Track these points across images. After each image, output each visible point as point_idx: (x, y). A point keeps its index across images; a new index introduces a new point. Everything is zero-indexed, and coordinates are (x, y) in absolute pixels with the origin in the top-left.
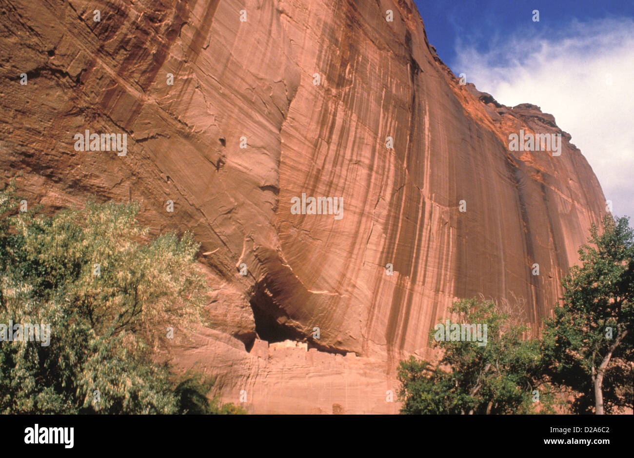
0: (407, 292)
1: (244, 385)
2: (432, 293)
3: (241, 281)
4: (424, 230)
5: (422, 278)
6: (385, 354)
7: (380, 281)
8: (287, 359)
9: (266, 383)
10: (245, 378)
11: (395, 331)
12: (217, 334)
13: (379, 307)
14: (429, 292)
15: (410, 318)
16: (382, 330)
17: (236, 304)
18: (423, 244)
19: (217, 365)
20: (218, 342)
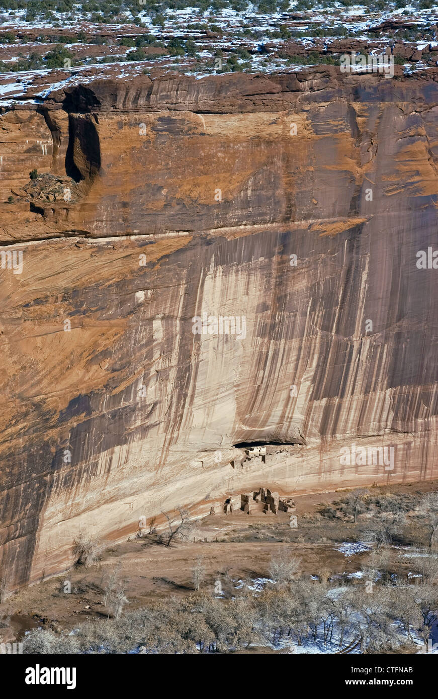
0: (336, 404)
2: (362, 396)
4: (352, 364)
5: (350, 392)
6: (319, 441)
7: (312, 408)
11: (327, 427)
13: (312, 420)
14: (359, 396)
15: (340, 417)
16: (316, 431)
18: (351, 372)
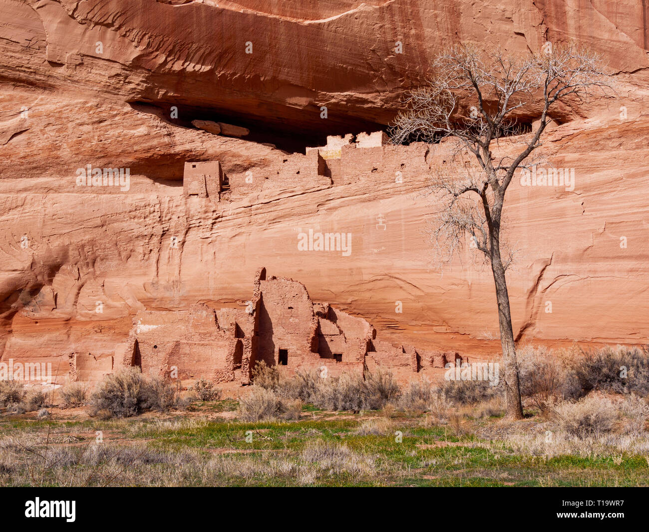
1: (156, 250)
3: (76, 78)
8: (267, 184)
9: (210, 240)
10: (155, 240)
12: (47, 183)
17: (78, 121)
19: (56, 232)
20: (51, 195)
